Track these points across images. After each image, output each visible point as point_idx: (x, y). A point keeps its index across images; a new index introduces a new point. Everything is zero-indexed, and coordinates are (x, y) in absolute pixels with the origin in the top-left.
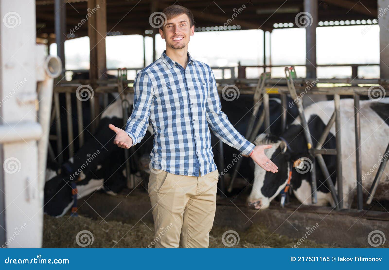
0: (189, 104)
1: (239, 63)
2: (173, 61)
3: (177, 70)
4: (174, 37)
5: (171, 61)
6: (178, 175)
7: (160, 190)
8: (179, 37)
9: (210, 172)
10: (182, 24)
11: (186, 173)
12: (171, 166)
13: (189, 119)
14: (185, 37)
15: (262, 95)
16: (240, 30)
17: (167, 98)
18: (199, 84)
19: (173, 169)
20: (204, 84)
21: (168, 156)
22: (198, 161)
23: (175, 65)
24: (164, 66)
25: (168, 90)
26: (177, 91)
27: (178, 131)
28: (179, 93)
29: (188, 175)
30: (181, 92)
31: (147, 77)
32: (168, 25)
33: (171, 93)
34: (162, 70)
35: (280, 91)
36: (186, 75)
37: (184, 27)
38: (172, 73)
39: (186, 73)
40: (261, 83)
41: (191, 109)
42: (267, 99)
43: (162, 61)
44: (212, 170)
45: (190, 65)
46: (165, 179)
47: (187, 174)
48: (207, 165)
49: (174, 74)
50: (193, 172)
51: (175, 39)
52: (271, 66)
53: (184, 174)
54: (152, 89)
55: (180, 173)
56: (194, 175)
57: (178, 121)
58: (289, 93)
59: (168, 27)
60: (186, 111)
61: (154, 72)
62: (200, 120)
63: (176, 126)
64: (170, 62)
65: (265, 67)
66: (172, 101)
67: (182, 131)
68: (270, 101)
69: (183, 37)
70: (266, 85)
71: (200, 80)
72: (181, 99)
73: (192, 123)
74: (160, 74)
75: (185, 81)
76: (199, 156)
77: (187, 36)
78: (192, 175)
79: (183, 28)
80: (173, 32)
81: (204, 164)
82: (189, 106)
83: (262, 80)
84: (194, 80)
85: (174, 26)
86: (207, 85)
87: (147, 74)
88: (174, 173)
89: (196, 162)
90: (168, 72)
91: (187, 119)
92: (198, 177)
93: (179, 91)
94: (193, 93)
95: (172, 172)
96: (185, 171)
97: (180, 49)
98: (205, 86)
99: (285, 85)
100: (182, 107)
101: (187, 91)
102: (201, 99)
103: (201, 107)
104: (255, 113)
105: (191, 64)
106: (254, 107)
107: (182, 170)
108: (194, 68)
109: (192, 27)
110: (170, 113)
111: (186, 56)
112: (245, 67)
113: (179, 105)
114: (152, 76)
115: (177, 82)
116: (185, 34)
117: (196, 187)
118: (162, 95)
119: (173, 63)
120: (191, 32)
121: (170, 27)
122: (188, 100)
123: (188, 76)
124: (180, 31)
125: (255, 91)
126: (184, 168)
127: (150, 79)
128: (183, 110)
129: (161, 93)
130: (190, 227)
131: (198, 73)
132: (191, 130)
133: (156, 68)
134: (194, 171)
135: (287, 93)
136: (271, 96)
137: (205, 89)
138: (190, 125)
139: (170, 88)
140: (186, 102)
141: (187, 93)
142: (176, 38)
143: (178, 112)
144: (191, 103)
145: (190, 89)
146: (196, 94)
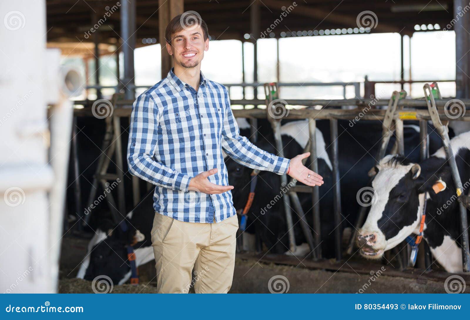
0: (201, 134)
1: (366, 78)
2: (183, 83)
3: (187, 93)
4: (185, 53)
5: (181, 83)
6: (187, 222)
7: (165, 239)
8: (191, 53)
9: (227, 218)
10: (194, 37)
11: (197, 220)
12: (178, 210)
13: (201, 153)
14: (199, 52)
15: (394, 122)
16: (370, 33)
17: (174, 127)
18: (212, 110)
19: (181, 215)
20: (219, 110)
21: (175, 198)
22: (212, 205)
23: (185, 86)
24: (171, 88)
25: (176, 117)
26: (186, 119)
27: (187, 167)
28: (189, 122)
29: (201, 222)
30: (191, 120)
31: (152, 102)
32: (177, 38)
33: (178, 120)
34: (170, 93)
35: (418, 116)
36: (198, 99)
37: (197, 41)
38: (182, 97)
39: (198, 97)
40: (393, 105)
41: (203, 141)
42: (400, 127)
43: (169, 82)
44: (230, 215)
45: (203, 86)
46: (171, 227)
47: (199, 221)
48: (223, 209)
49: (185, 98)
50: (206, 218)
51: (186, 56)
52: (411, 82)
53: (195, 221)
54: (158, 117)
55: (190, 219)
56: (207, 222)
57: (188, 155)
58: (431, 119)
59: (177, 41)
60: (197, 143)
61: (160, 95)
62: (214, 154)
63: (185, 162)
64: (179, 83)
65: (402, 83)
66: (180, 131)
67: (193, 168)
68: (405, 129)
69: (196, 53)
70: (399, 107)
71: (214, 105)
72: (191, 129)
73: (204, 158)
74: (168, 98)
75: (197, 106)
76: (213, 199)
77: (201, 51)
78: (205, 222)
79: (195, 42)
80: (184, 47)
81: (220, 208)
82: (201, 137)
83: (394, 101)
84: (207, 105)
85: (185, 40)
86: (222, 110)
87: (152, 98)
88: (183, 221)
89: (210, 205)
90: (177, 95)
91: (199, 153)
92: (212, 224)
93: (189, 118)
94: (205, 121)
95: (180, 219)
96: (196, 217)
97: (192, 67)
98: (220, 113)
99: (425, 108)
100: (192, 138)
101: (199, 120)
102: (216, 129)
103: (215, 138)
104: (384, 146)
105: (204, 84)
106: (383, 138)
107: (192, 215)
108: (207, 90)
109: (206, 39)
110: (177, 146)
111: (198, 77)
112: (374, 83)
113: (189, 136)
114: (158, 100)
115: (186, 108)
116: (198, 50)
117: (210, 236)
118: (167, 123)
119: (182, 85)
120: (206, 46)
121: (180, 40)
122: (200, 130)
123: (201, 100)
124: (192, 46)
125: (384, 116)
126: (194, 213)
127: (156, 105)
128: (194, 142)
129: (167, 120)
130: (203, 284)
131: (212, 95)
132: (204, 167)
133: (163, 91)
134: (208, 217)
135: (428, 119)
136: (406, 122)
137: (220, 115)
138: (203, 160)
139: (177, 115)
140: (197, 133)
141: (199, 121)
142: (187, 54)
143: (188, 145)
144: (204, 133)
145: (202, 117)
146: (210, 122)
